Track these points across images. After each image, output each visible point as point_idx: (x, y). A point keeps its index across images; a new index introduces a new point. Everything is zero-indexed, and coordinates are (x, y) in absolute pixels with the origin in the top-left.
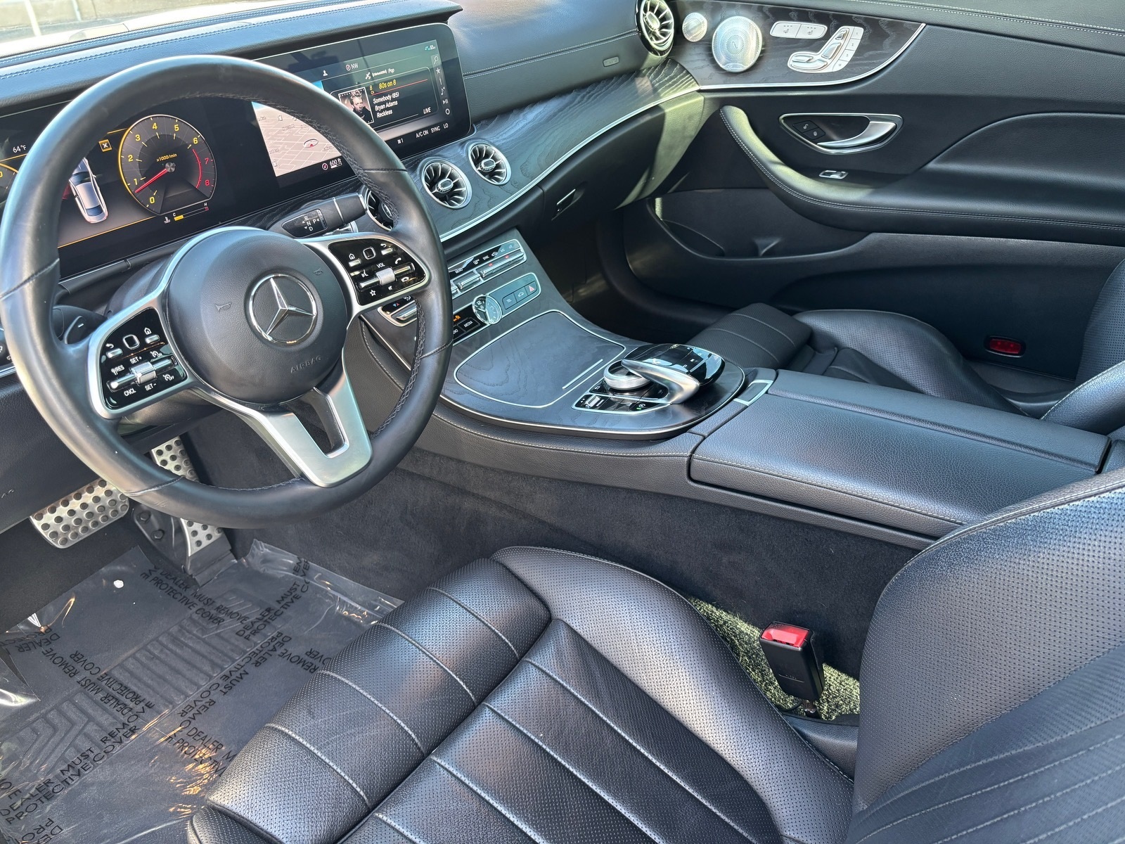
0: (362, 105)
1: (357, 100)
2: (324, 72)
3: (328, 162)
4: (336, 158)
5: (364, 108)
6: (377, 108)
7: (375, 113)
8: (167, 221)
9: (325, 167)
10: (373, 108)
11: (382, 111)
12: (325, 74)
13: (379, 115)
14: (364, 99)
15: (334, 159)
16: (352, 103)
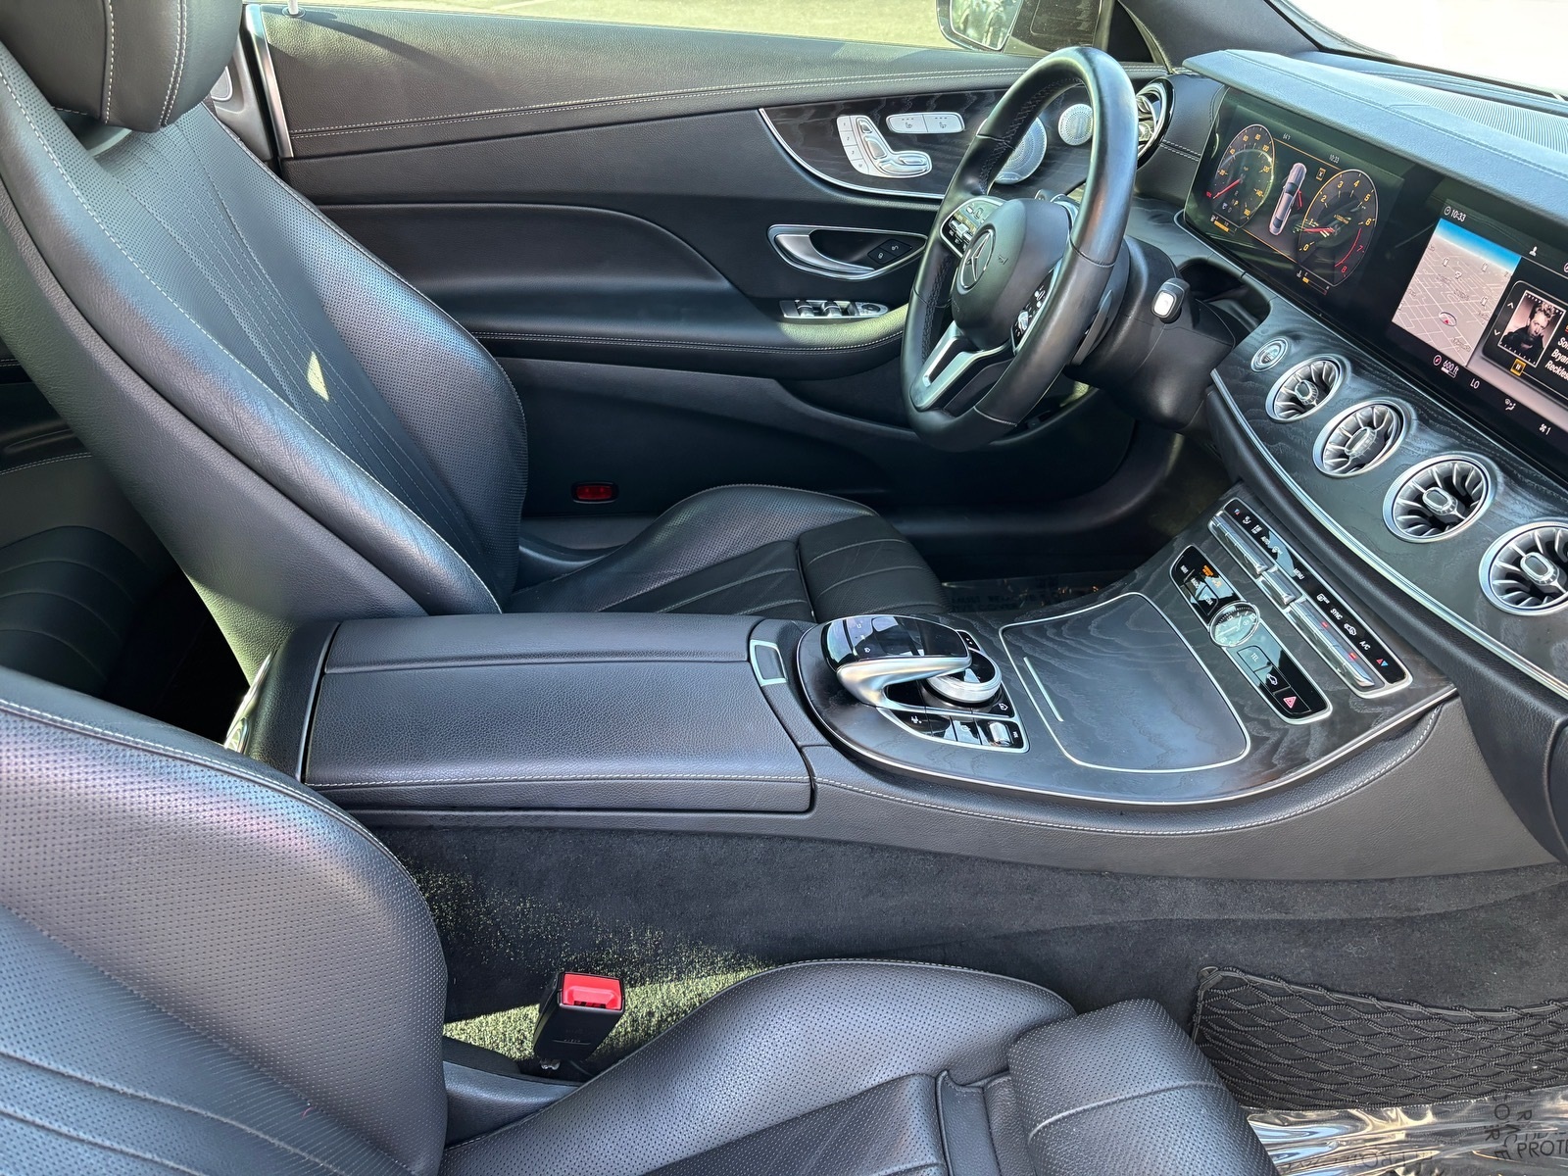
0: (1541, 331)
1: (1541, 319)
2: (1535, 248)
3: (1445, 358)
4: (1456, 364)
5: (1540, 338)
6: (1556, 353)
7: (1548, 357)
8: (1299, 275)
9: (1437, 360)
10: (1551, 348)
11: (1558, 364)
12: (1533, 253)
13: (1550, 366)
14: (1552, 323)
15: (1453, 362)
16: (1532, 316)
